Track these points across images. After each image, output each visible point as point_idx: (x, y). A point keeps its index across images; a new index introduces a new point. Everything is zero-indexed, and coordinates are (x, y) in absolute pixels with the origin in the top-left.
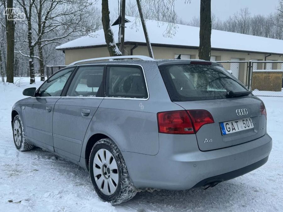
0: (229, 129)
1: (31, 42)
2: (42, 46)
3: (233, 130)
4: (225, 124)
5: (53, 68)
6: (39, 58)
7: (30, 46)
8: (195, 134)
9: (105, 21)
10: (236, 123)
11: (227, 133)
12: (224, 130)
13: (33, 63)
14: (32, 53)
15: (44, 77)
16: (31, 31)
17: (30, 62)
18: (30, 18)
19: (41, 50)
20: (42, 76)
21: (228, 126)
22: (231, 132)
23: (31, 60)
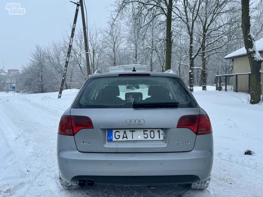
0: (118, 137)
1: (192, 55)
2: (205, 57)
3: (124, 138)
4: (114, 131)
5: (221, 77)
6: (202, 69)
7: (191, 59)
8: (74, 136)
9: (245, 27)
10: (131, 132)
11: (114, 139)
12: (111, 137)
13: (192, 74)
14: (192, 65)
15: (206, 87)
16: (192, 45)
17: (190, 73)
18: (192, 33)
19: (204, 61)
20: (204, 86)
21: (117, 134)
22: (121, 139)
23: (190, 71)
